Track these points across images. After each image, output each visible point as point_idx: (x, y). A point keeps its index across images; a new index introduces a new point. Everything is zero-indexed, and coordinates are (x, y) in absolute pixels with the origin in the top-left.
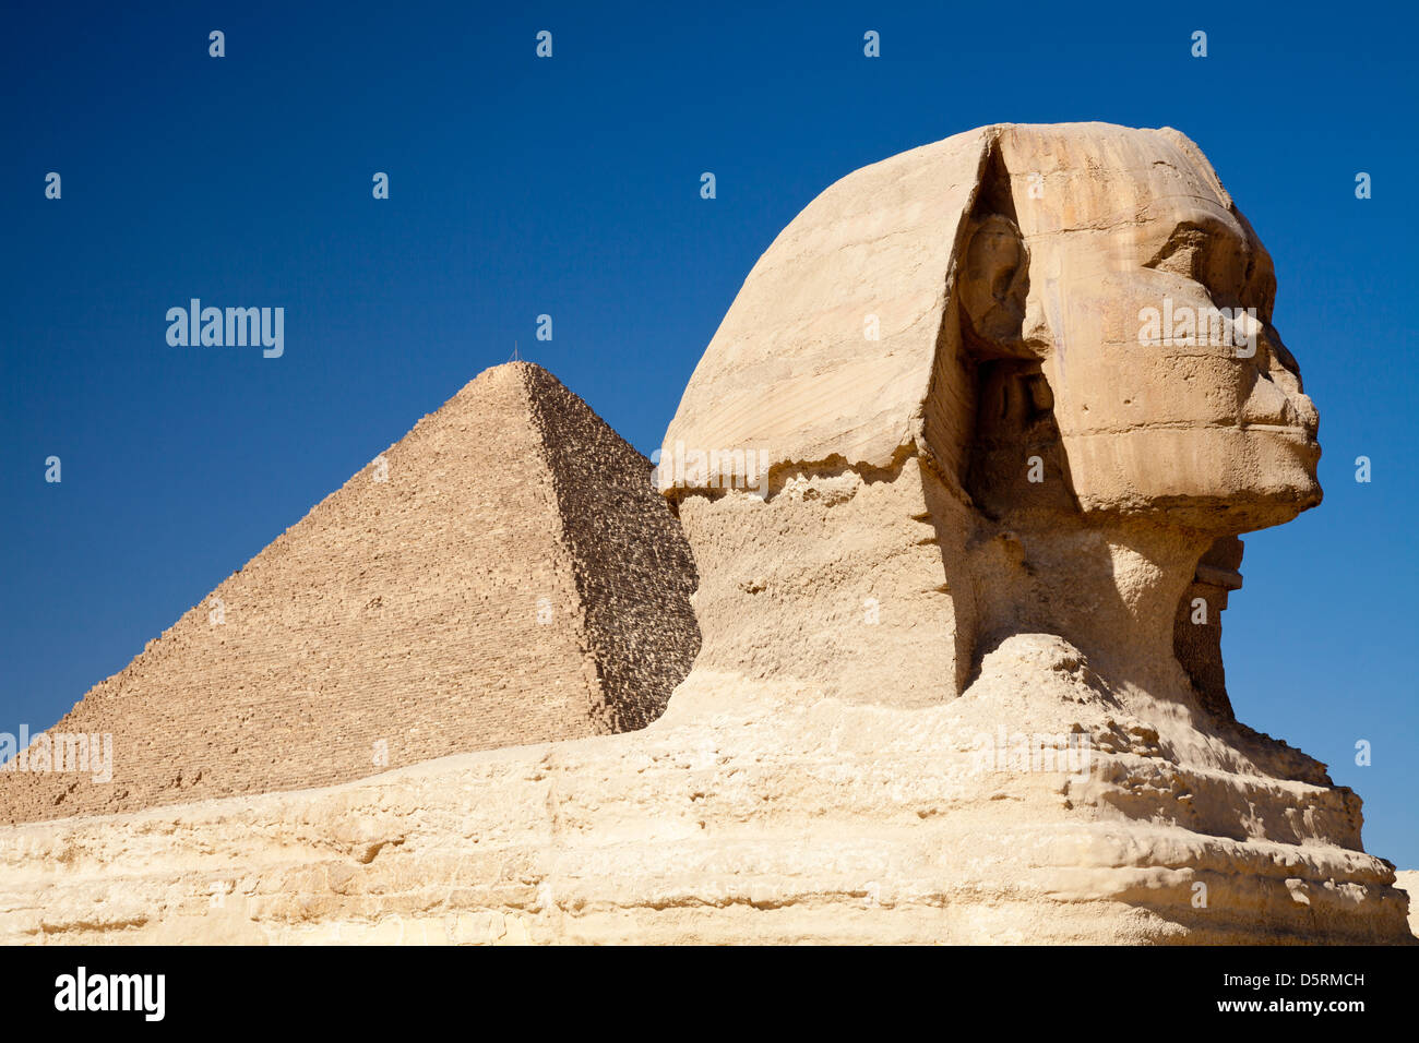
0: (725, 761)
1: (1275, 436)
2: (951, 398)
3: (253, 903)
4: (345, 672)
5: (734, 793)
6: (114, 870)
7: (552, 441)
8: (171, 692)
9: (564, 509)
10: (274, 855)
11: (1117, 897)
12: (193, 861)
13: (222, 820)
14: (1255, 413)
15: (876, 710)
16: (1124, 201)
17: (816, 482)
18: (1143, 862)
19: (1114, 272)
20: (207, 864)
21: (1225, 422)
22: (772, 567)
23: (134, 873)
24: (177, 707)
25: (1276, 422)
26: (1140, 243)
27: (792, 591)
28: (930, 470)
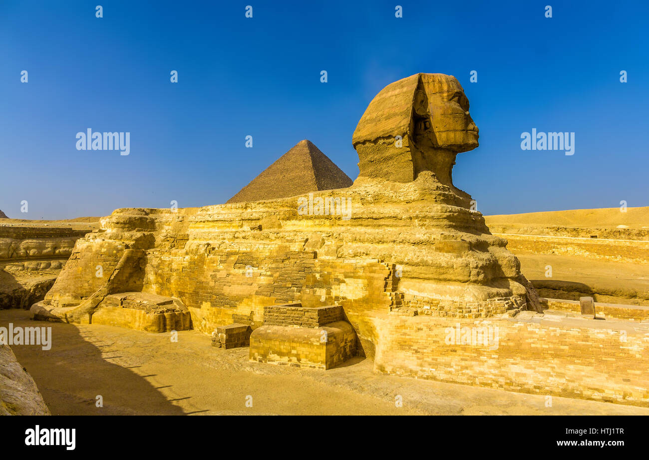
0: (367, 193)
1: (472, 133)
2: (412, 124)
3: (278, 217)
4: (280, 187)
5: (369, 198)
6: (254, 210)
7: (311, 152)
8: (254, 189)
9: (313, 162)
10: (282, 209)
11: (445, 218)
12: (267, 209)
13: (272, 202)
14: (468, 129)
15: (397, 184)
16: (445, 88)
17: (385, 141)
18: (450, 212)
19: (443, 101)
20: (270, 210)
21: (464, 130)
22: (376, 157)
23: (257, 211)
24: (255, 191)
25: (473, 131)
26: (448, 96)
27: (380, 162)
28: (409, 137)
